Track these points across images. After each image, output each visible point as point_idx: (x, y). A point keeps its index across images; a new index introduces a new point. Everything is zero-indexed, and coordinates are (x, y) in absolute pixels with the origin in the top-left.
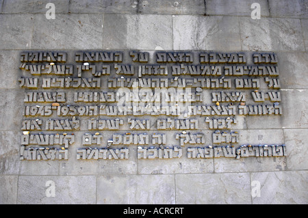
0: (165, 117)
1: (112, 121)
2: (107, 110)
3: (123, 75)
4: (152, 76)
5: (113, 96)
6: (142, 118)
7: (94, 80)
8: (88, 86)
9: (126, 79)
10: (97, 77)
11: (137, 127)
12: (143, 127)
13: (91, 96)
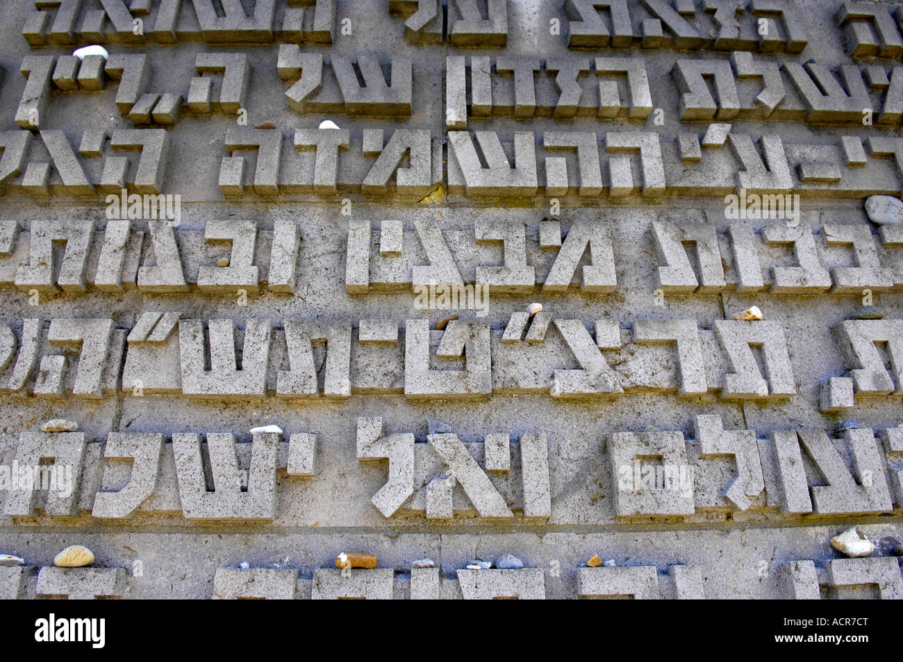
0: (667, 412)
1: (222, 448)
2: (190, 347)
3: (338, 111)
4: (540, 124)
5: (244, 248)
6: (476, 418)
7: (124, 137)
8: (72, 175)
9: (357, 138)
10: (151, 122)
11: (438, 503)
12: (489, 502)
13: (78, 246)
